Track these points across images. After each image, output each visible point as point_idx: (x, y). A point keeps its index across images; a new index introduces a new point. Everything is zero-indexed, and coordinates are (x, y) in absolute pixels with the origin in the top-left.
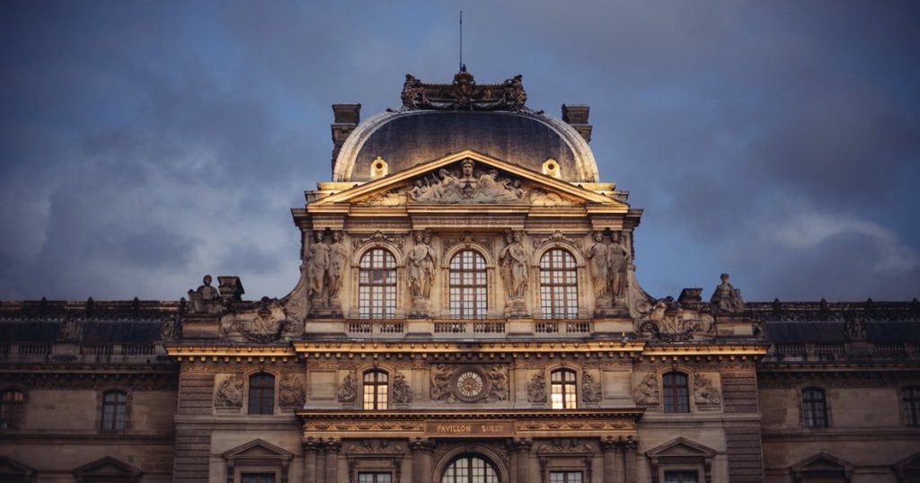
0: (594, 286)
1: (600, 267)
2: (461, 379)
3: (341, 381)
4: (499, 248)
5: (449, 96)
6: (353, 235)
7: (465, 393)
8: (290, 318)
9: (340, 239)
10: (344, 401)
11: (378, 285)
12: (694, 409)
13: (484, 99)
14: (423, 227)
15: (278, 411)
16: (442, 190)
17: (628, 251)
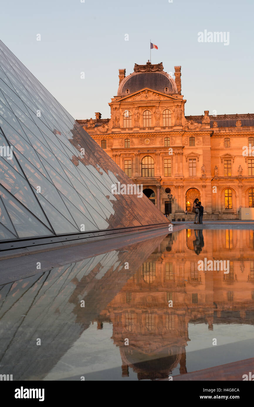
0: (175, 118)
1: (176, 114)
2: (145, 140)
3: (120, 142)
4: (154, 109)
5: (145, 68)
6: (122, 108)
7: (146, 143)
8: (109, 128)
9: (119, 109)
10: (121, 146)
11: (128, 119)
12: (196, 145)
13: (154, 68)
14: (137, 106)
15: (107, 148)
16: (141, 97)
17: (183, 110)
